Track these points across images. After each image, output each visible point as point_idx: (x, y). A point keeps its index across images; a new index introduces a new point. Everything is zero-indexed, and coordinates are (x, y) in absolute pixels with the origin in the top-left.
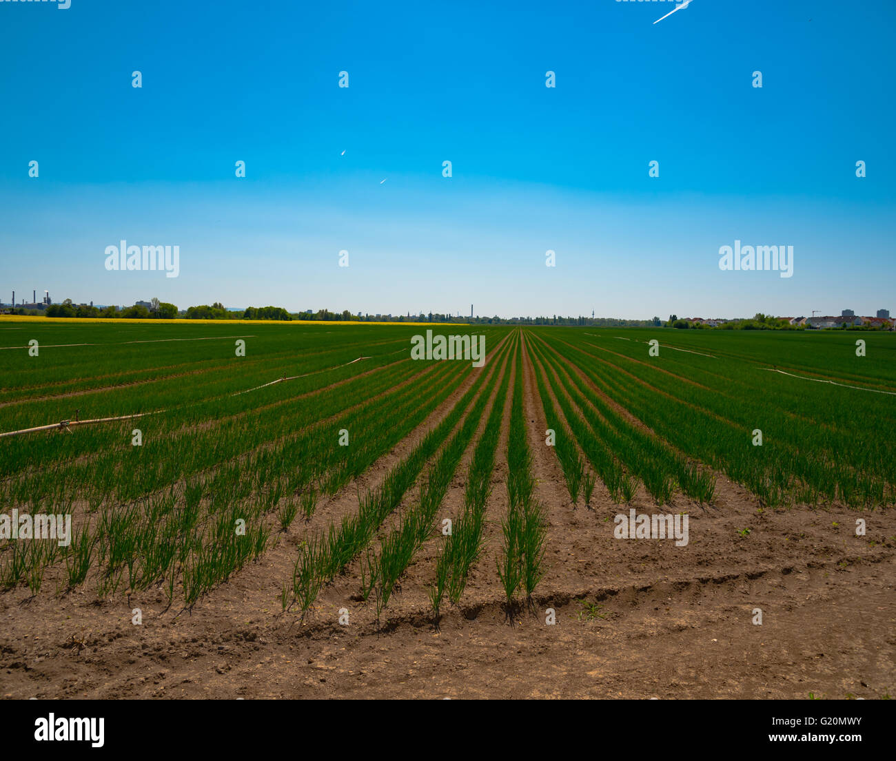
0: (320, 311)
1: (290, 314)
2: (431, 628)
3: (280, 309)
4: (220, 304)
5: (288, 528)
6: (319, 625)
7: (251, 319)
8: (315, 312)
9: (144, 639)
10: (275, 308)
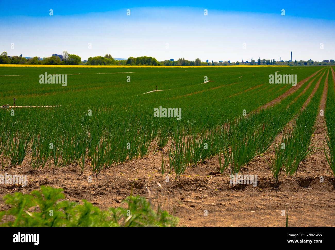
0: (179, 59)
1: (158, 62)
2: (272, 190)
3: (151, 58)
4: (110, 56)
5: (163, 148)
6: (188, 181)
7: (131, 65)
8: (176, 60)
9: (64, 185)
10: (148, 58)
